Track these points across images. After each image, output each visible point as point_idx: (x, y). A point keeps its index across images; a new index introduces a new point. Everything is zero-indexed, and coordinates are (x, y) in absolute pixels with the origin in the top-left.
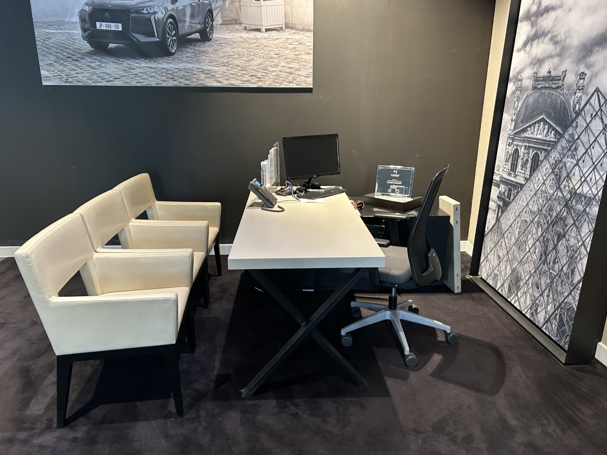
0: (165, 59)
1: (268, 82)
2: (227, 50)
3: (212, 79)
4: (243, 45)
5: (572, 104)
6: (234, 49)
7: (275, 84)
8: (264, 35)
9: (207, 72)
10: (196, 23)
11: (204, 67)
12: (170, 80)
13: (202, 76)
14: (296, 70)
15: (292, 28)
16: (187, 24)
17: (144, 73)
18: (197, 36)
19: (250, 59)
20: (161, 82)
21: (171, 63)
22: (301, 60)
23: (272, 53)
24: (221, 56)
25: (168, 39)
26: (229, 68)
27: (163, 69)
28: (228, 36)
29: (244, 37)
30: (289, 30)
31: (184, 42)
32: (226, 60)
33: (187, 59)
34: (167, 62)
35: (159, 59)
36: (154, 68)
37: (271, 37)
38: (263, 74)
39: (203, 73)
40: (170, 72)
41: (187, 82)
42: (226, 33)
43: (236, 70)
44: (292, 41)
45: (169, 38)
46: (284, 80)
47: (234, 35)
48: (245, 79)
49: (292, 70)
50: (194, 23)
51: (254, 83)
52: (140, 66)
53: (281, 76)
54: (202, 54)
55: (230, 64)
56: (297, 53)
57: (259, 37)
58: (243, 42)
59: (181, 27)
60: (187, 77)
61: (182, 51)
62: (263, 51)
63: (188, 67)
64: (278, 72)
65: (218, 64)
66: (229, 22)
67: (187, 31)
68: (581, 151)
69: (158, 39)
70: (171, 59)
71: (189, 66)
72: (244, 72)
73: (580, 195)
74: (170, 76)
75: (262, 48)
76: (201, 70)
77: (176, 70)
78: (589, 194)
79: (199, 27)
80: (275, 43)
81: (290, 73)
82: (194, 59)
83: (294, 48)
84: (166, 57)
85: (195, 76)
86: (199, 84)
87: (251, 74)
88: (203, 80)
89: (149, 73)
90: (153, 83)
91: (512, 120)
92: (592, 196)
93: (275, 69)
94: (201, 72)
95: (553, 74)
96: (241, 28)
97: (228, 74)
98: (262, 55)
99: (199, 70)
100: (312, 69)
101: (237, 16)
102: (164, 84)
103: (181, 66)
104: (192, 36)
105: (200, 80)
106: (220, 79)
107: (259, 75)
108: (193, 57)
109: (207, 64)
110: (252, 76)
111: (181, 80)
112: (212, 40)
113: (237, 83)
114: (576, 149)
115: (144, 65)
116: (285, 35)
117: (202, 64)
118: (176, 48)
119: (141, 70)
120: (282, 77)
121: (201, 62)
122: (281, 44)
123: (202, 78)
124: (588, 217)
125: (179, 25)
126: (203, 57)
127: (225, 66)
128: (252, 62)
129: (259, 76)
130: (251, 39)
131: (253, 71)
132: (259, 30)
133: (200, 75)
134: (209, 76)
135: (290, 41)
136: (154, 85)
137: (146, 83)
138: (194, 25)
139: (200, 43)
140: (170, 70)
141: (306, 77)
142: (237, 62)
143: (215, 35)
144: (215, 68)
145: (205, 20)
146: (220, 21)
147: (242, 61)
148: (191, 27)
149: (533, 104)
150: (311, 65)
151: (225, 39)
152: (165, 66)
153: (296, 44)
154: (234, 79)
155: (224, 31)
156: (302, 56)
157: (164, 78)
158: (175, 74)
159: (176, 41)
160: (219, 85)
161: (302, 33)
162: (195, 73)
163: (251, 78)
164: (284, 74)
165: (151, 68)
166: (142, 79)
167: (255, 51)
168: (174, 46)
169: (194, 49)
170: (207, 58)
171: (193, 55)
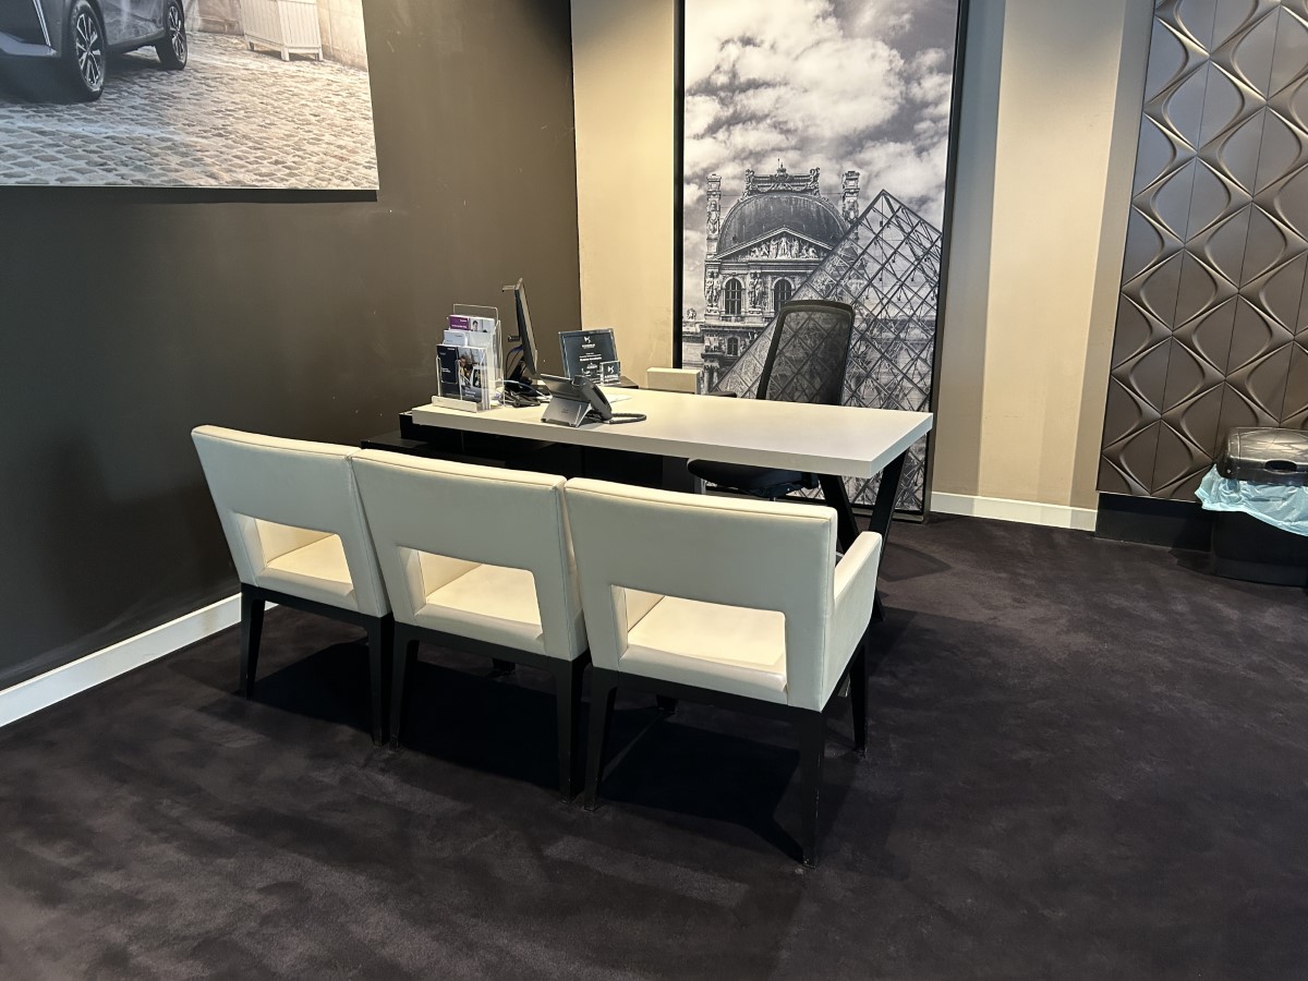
0: (79, 109)
1: (308, 179)
2: (221, 97)
3: (197, 169)
4: (251, 87)
5: (841, 212)
6: (234, 96)
7: (318, 182)
8: (288, 67)
9: (184, 150)
10: (146, 20)
11: (175, 137)
12: (96, 168)
13: (174, 160)
14: (349, 151)
15: (335, 59)
16: (125, 18)
17: (22, 147)
18: (150, 52)
19: (268, 122)
20: (73, 174)
21: (91, 121)
22: (357, 131)
23: (307, 111)
24: (210, 109)
25: (81, 55)
26: (230, 142)
27: (75, 136)
28: (219, 61)
29: (251, 67)
30: (329, 63)
31: (121, 65)
32: (222, 122)
33: (134, 112)
34: (85, 119)
35: (60, 107)
36: (52, 133)
37: (301, 74)
38: (297, 159)
39: (175, 153)
40: (93, 147)
41: (139, 176)
42: (214, 53)
43: (244, 148)
44: (338, 88)
45: (82, 52)
46: (333, 174)
47: (232, 60)
48: (264, 170)
49: (344, 151)
50: (141, 19)
51: (282, 180)
52: (9, 126)
53: (327, 164)
54: (166, 102)
55: (230, 133)
56: (348, 114)
57: (280, 71)
58: (250, 80)
59: (110, 24)
60: (139, 163)
61: (120, 91)
62: (290, 106)
63: (136, 135)
64: (322, 155)
65: (205, 132)
66: (218, 28)
67: (127, 37)
68: (872, 268)
69: (53, 52)
70: (93, 109)
71: (140, 131)
72: (259, 153)
73: (885, 322)
74: (95, 158)
75: (288, 99)
76: (169, 144)
77: (109, 142)
78: (901, 316)
79: (153, 30)
80: (309, 88)
81: (342, 159)
82: (152, 115)
83: (343, 104)
84: (81, 105)
85: (157, 160)
86: (169, 182)
87: (274, 158)
88: (177, 171)
89: (36, 147)
90: (50, 176)
91: (709, 239)
92: (907, 318)
93: (315, 149)
94: (169, 148)
95: (790, 172)
96: (243, 45)
97: (229, 157)
98: (291, 114)
99: (165, 144)
100: (374, 150)
101: (233, 16)
102: (82, 181)
103: (121, 130)
104: (140, 52)
105: (171, 171)
106: (215, 170)
107: (290, 160)
108: (148, 108)
109: (183, 130)
110: (276, 163)
111: (123, 170)
112: (186, 68)
113: (248, 179)
114: (863, 266)
115: (22, 124)
116: (325, 72)
117: (171, 128)
118: (101, 81)
119: (13, 140)
120: (330, 168)
121: (168, 124)
122: (319, 93)
123: (173, 166)
124: (906, 344)
125: (107, 20)
126: (171, 111)
127: (220, 135)
128: (273, 129)
129: (289, 164)
130: (265, 74)
131: (276, 151)
132: (277, 55)
133: (168, 158)
134: (188, 159)
135: (334, 87)
136: (53, 183)
137: (30, 177)
138: (141, 23)
139: (160, 73)
140: (94, 141)
141: (366, 167)
142: (243, 128)
143: (192, 56)
144: (200, 140)
145: (166, 15)
146: (199, 24)
147: (255, 127)
148: (135, 26)
149: (757, 214)
150: (372, 142)
151: (215, 68)
152: (80, 128)
153: (344, 94)
154: (243, 170)
155: (209, 47)
156: (356, 122)
157: (82, 164)
158: (106, 153)
159: (103, 62)
160: (212, 184)
161: (352, 71)
162: (157, 151)
163: (276, 167)
164: (333, 160)
165: (42, 133)
166: (19, 165)
167: (276, 104)
168: (96, 74)
169: (148, 88)
170: (180, 113)
171: (147, 102)
